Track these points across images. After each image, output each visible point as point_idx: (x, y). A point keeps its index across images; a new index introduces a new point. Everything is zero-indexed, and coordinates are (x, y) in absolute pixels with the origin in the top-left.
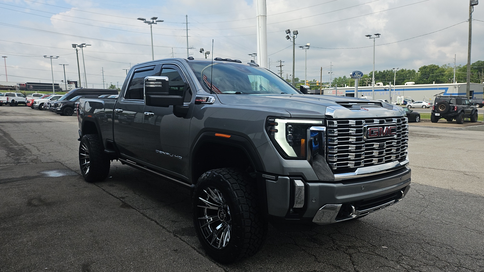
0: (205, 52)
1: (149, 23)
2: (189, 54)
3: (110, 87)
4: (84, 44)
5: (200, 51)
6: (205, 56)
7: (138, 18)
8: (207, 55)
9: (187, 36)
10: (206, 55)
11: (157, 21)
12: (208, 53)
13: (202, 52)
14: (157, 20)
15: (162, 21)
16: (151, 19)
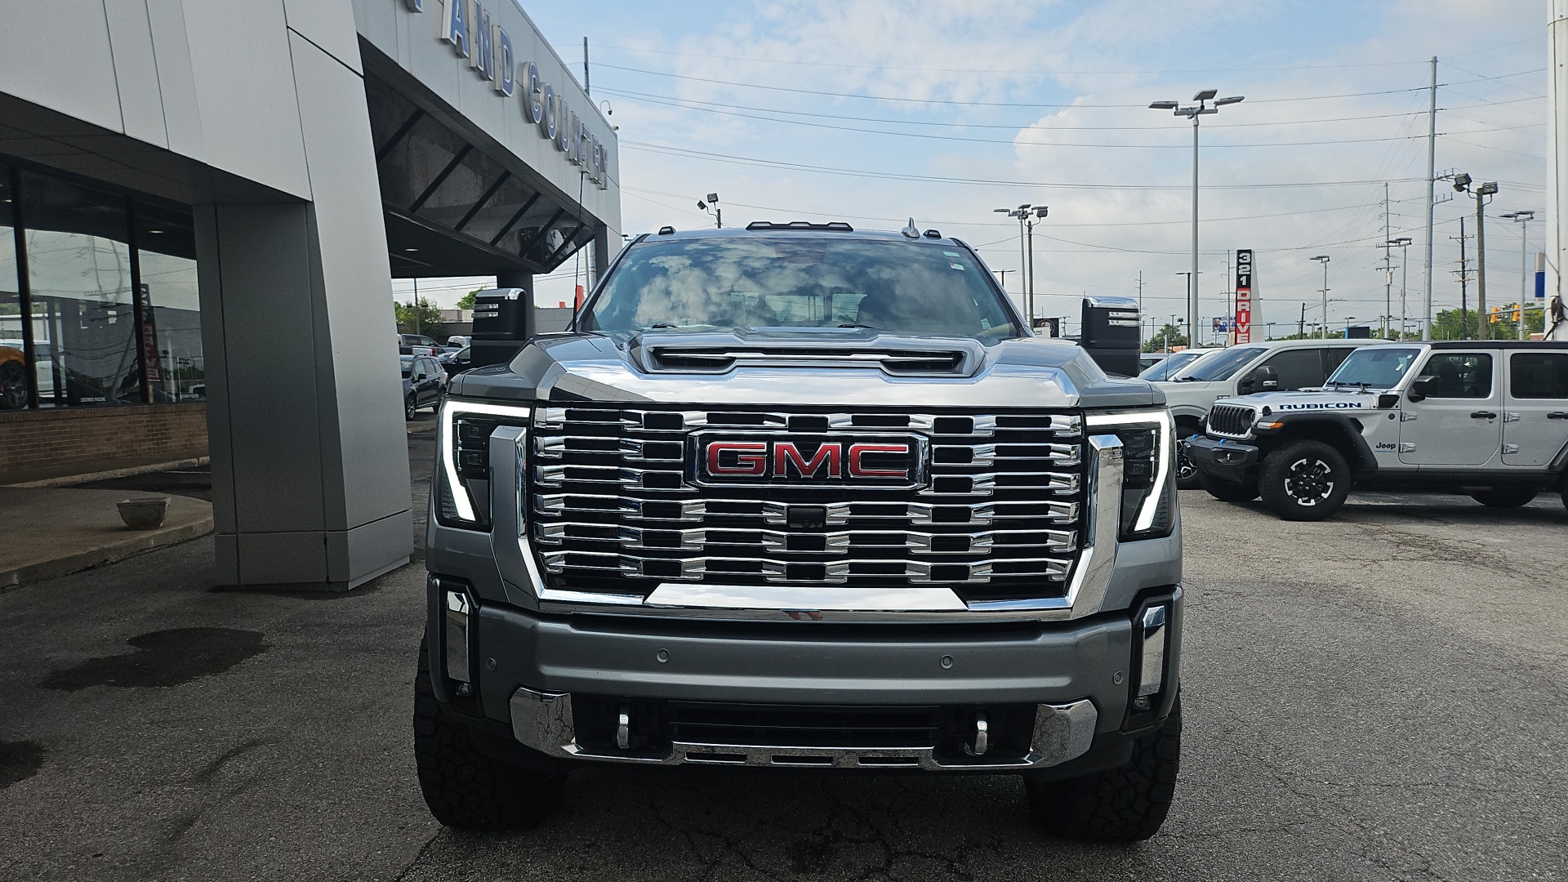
0: (1474, 187)
1: (1192, 113)
2: (1434, 201)
3: (1160, 332)
4: (1028, 206)
5: (1454, 186)
6: (1476, 201)
7: (1150, 104)
8: (1486, 198)
9: (1433, 136)
10: (1480, 200)
11: (1217, 104)
12: (1490, 189)
13: (1466, 186)
14: (1217, 98)
15: (1239, 100)
16: (1195, 100)
